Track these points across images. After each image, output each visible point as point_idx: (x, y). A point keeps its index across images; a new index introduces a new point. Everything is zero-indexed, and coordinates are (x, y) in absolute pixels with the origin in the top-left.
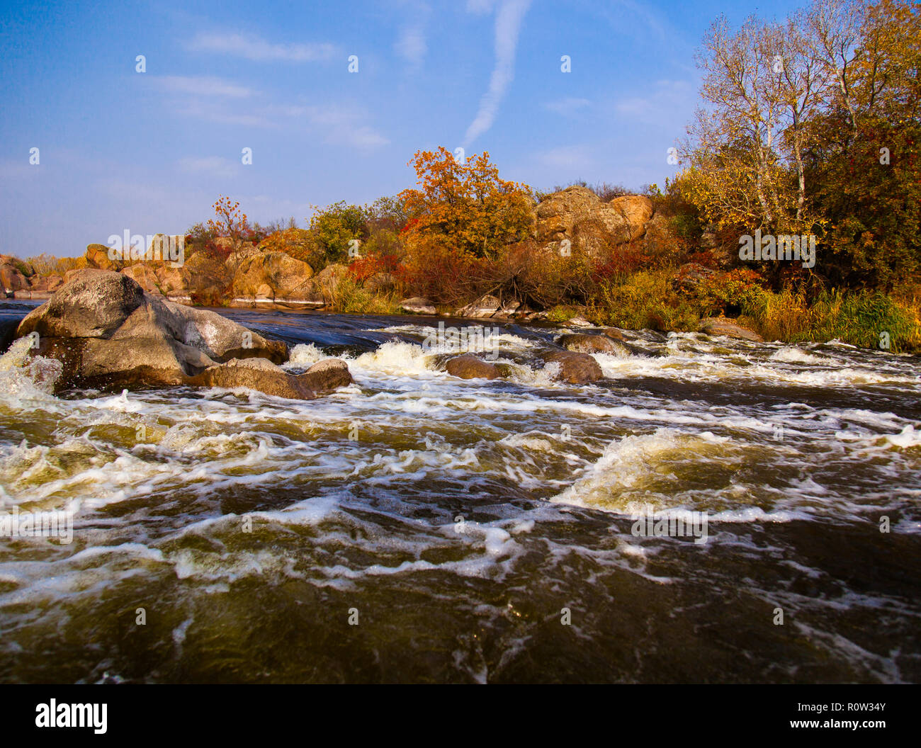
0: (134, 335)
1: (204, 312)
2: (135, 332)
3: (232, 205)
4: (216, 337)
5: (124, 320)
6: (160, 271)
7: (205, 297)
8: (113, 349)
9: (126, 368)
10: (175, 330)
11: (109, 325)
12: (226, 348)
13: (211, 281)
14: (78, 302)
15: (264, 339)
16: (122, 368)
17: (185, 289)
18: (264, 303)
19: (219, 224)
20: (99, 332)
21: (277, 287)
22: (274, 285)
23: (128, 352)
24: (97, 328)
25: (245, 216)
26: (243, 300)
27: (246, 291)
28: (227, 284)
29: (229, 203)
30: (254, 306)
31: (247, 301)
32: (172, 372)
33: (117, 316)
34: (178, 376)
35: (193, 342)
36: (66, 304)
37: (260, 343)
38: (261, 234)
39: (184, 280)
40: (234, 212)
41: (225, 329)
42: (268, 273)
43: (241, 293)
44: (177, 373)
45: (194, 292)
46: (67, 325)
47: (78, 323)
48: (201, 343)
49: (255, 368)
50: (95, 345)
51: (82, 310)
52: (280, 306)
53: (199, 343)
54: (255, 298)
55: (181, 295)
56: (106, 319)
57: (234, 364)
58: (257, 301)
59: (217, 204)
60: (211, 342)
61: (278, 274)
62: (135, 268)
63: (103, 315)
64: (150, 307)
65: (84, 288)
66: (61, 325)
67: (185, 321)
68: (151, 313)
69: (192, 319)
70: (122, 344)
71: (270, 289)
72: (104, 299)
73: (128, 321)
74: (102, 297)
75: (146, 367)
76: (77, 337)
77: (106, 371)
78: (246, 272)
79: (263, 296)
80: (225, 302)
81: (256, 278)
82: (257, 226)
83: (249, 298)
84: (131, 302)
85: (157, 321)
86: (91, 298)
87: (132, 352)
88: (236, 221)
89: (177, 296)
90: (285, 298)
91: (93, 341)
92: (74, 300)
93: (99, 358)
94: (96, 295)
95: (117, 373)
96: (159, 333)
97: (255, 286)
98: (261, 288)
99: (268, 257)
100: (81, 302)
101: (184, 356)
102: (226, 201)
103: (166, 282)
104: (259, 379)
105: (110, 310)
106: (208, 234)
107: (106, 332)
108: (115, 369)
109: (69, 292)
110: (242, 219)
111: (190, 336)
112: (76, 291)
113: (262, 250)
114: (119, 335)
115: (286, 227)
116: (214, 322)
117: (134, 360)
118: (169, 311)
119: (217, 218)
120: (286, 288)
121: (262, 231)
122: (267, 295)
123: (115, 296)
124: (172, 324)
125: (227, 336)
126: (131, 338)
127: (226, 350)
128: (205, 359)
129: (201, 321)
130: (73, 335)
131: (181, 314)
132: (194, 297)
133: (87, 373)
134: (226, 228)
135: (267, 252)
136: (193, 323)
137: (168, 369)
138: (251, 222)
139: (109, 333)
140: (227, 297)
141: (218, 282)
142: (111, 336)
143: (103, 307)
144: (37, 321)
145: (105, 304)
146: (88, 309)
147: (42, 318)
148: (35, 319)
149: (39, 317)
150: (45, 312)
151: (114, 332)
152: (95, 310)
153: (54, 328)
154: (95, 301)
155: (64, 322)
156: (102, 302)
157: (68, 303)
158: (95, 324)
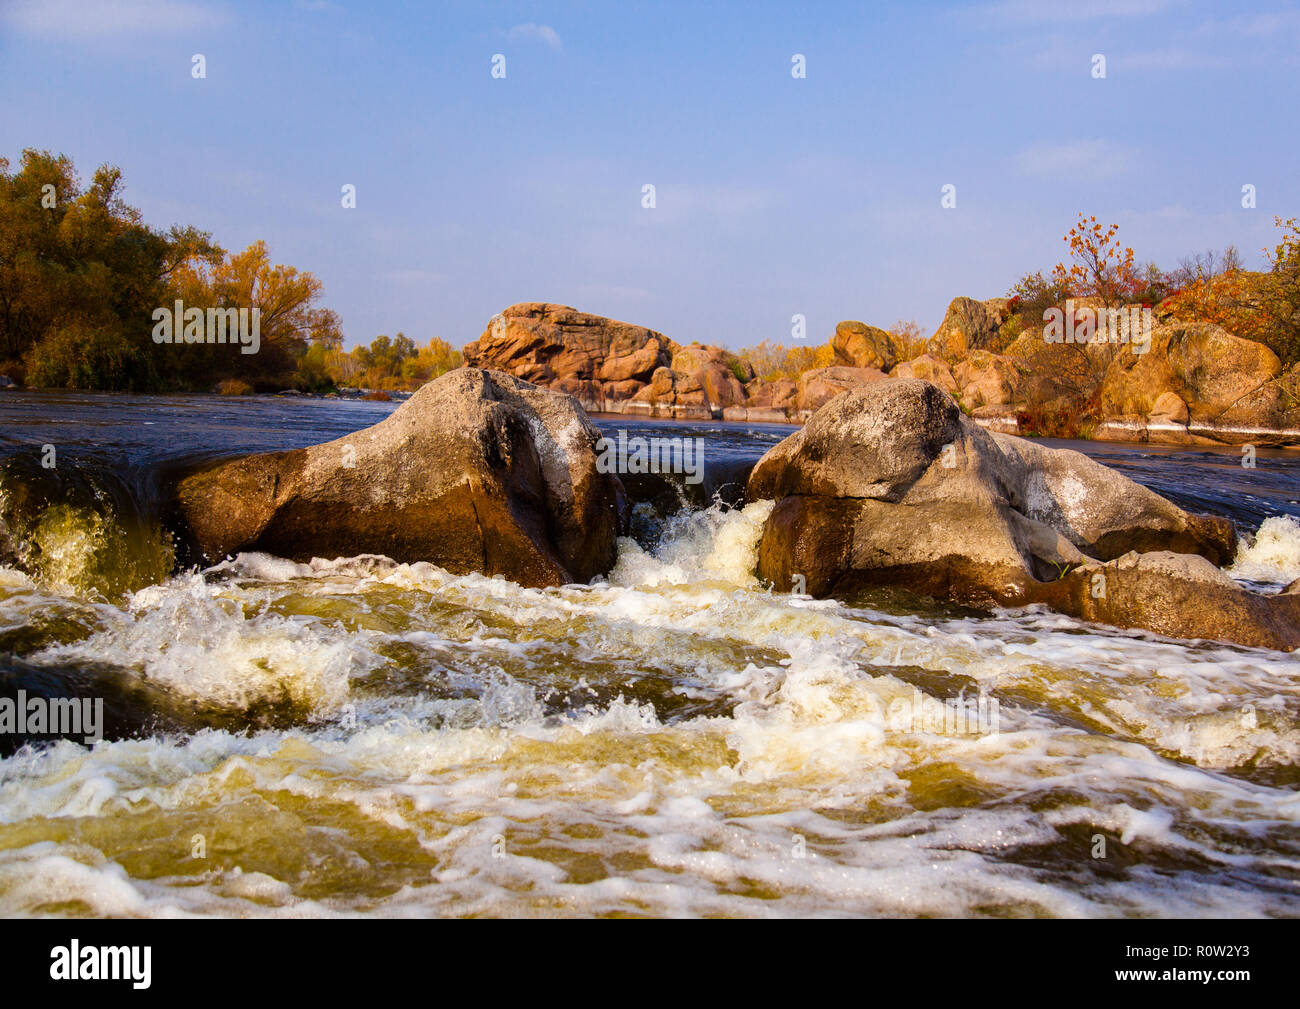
0: (940, 495)
1: (1060, 453)
2: (941, 492)
3: (1104, 232)
4: (1084, 504)
5: (924, 468)
6: (960, 368)
7: (1044, 421)
8: (903, 522)
9: (924, 557)
10: (1010, 488)
11: (900, 476)
12: (1103, 526)
13: (1056, 387)
14: (849, 433)
15: (1182, 513)
16: (918, 557)
17: (1006, 403)
18: (1166, 432)
19: (1076, 271)
20: (882, 490)
21: (1195, 397)
22: (1189, 394)
23: (929, 529)
24: (879, 481)
25: (1130, 252)
26: (1120, 426)
27: (1129, 406)
28: (1089, 393)
29: (1097, 228)
30: (1144, 439)
31: (1129, 427)
32: (1007, 572)
33: (912, 461)
34: (1016, 580)
35: (1039, 512)
36: (831, 437)
37: (1173, 521)
38: (1162, 286)
39: (1005, 386)
40: (1108, 247)
41: (1101, 488)
42: (1176, 369)
43: (1119, 411)
44: (1015, 573)
45: (1022, 408)
46: (831, 474)
47: (849, 472)
48: (1054, 515)
49: (1177, 575)
50: (875, 513)
51: (856, 447)
52: (1200, 439)
53: (1049, 515)
54: (1148, 421)
55: (998, 416)
56: (896, 465)
57: (1130, 563)
58: (1149, 427)
59: (1073, 232)
60: (1072, 515)
61: (1198, 371)
62: (916, 362)
63: (890, 457)
64: (969, 443)
65: (861, 407)
66: (821, 474)
67: (1028, 470)
68: (972, 455)
69: (1039, 467)
70: (919, 513)
71: (1179, 403)
72: (892, 428)
73: (931, 470)
74: (889, 424)
75: (959, 558)
76: (846, 497)
77: (890, 561)
78: (1129, 368)
79: (1164, 418)
80: (1085, 430)
81: (1150, 380)
82: (1152, 271)
83: (1135, 421)
84: (938, 433)
85: (981, 471)
86: (871, 427)
87: (936, 528)
88: (1112, 262)
89: (990, 417)
90: (1211, 421)
91: (870, 505)
92: (843, 430)
93: (881, 536)
94: (879, 421)
95: (909, 567)
96: (984, 494)
97: (1148, 398)
98: (1159, 400)
99: (1179, 334)
100: (855, 434)
101: (1026, 540)
102: (1090, 225)
103: (971, 389)
104: (1185, 599)
105: (902, 448)
106: (1052, 291)
107: (894, 489)
108: (905, 560)
109: (837, 416)
110: (1123, 258)
111: (1035, 501)
112: (847, 414)
113: (1162, 321)
114: (914, 496)
115: (1217, 268)
116: (1081, 474)
117: (936, 543)
118: (999, 451)
119: (1070, 260)
120: (1214, 400)
121: (1163, 280)
122: (1173, 415)
123: (910, 423)
124: (1005, 476)
125: (1105, 502)
126: (936, 501)
127: (1103, 532)
128: (1067, 551)
129: (1056, 470)
130: (840, 493)
131: (1018, 457)
132: (1023, 420)
133: (859, 563)
134: (1091, 279)
135: (1175, 325)
136: (1041, 474)
137: (999, 564)
138: (1141, 265)
139: (898, 492)
140: (1088, 419)
141: (1070, 389)
142: (902, 497)
143: (890, 443)
144: (781, 466)
145: (893, 437)
146: (866, 447)
147: (790, 460)
148: (777, 461)
149: (784, 458)
150: (796, 450)
151: (908, 489)
152: (877, 449)
153: (810, 479)
154: (879, 432)
155: (827, 470)
156: (889, 434)
157: (834, 436)
158: (877, 475)
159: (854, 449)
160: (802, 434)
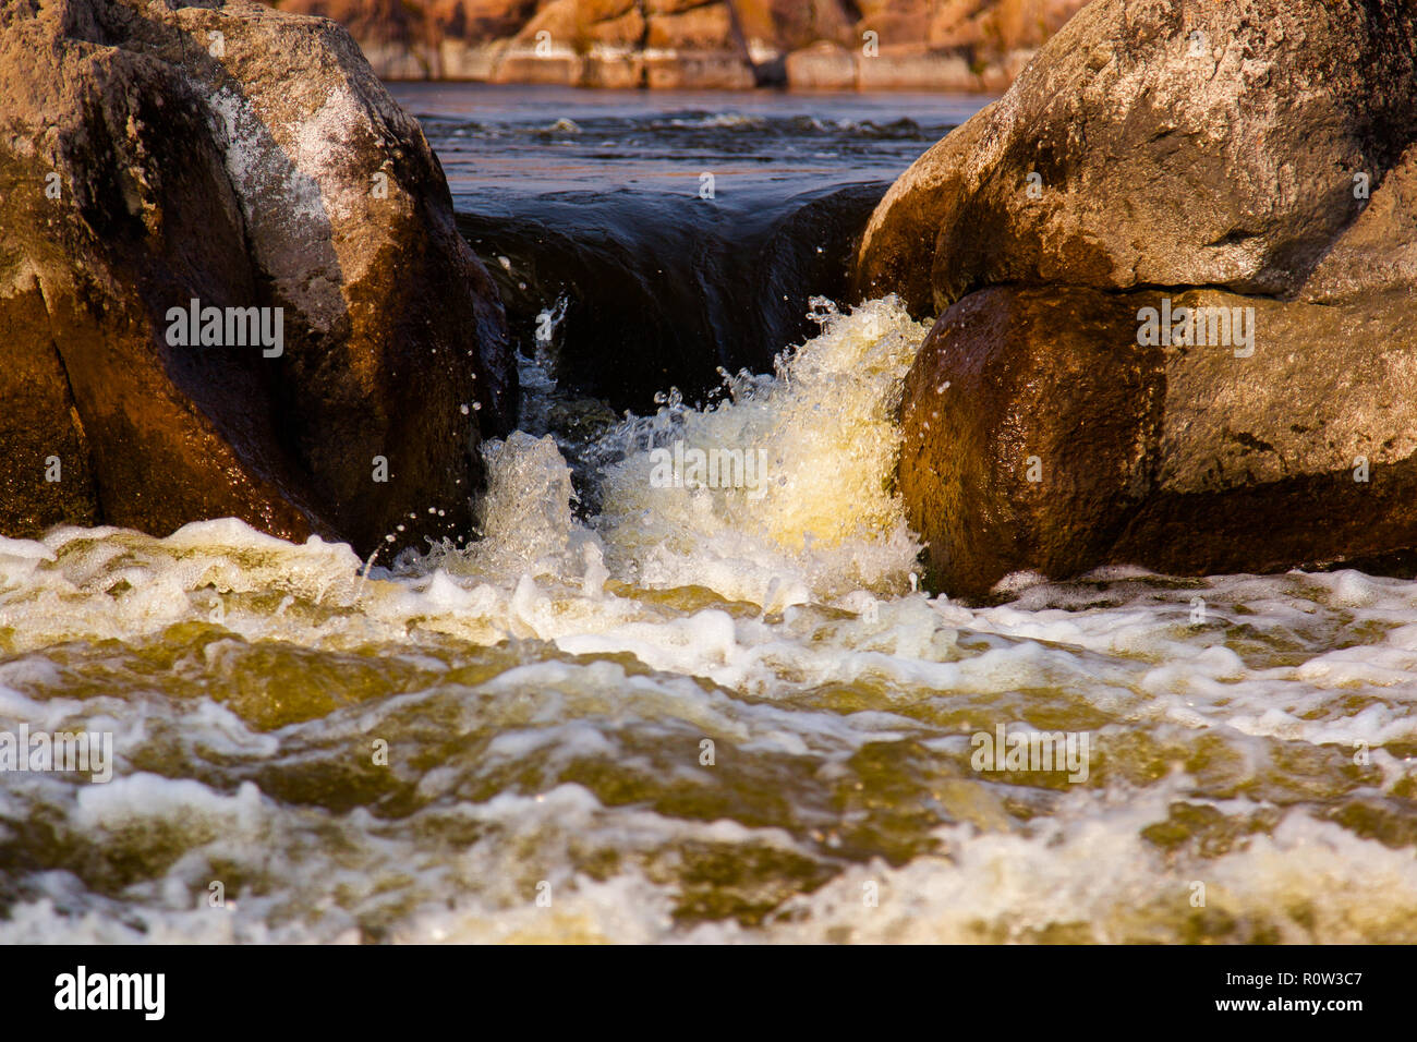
8: (1307, 352)
9: (1371, 453)
11: (1295, 219)
14: (1145, 98)
16: (1356, 454)
20: (1243, 261)
23: (1382, 368)
24: (1235, 237)
33: (1327, 175)
36: (1090, 114)
46: (1093, 221)
47: (1144, 213)
51: (1163, 140)
56: (1280, 186)
63: (1265, 165)
65: (1176, 23)
66: (1064, 221)
70: (1352, 325)
72: (1268, 80)
77: (1272, 466)
86: (1205, 79)
87: (1401, 363)
91: (1210, 305)
92: (1126, 90)
93: (1244, 396)
94: (1229, 61)
95: (1327, 481)
100: (1161, 100)
105: (1296, 137)
107: (1277, 258)
108: (1316, 461)
109: (1105, 51)
112: (1136, 42)
114: (1336, 276)
126: (1400, 289)
130: (1123, 276)
133: (1184, 476)
139: (1289, 264)
142: (1301, 280)
143: (1264, 124)
144: (950, 205)
145: (1272, 105)
146: (1192, 137)
147: (974, 185)
148: (938, 193)
149: (957, 181)
150: (990, 155)
151: (1317, 256)
152: (1224, 143)
153: (1033, 237)
154: (1228, 94)
155: (1082, 209)
156: (1257, 97)
157: (1099, 109)
158: (1226, 220)
159: (1159, 146)
160: (1009, 109)
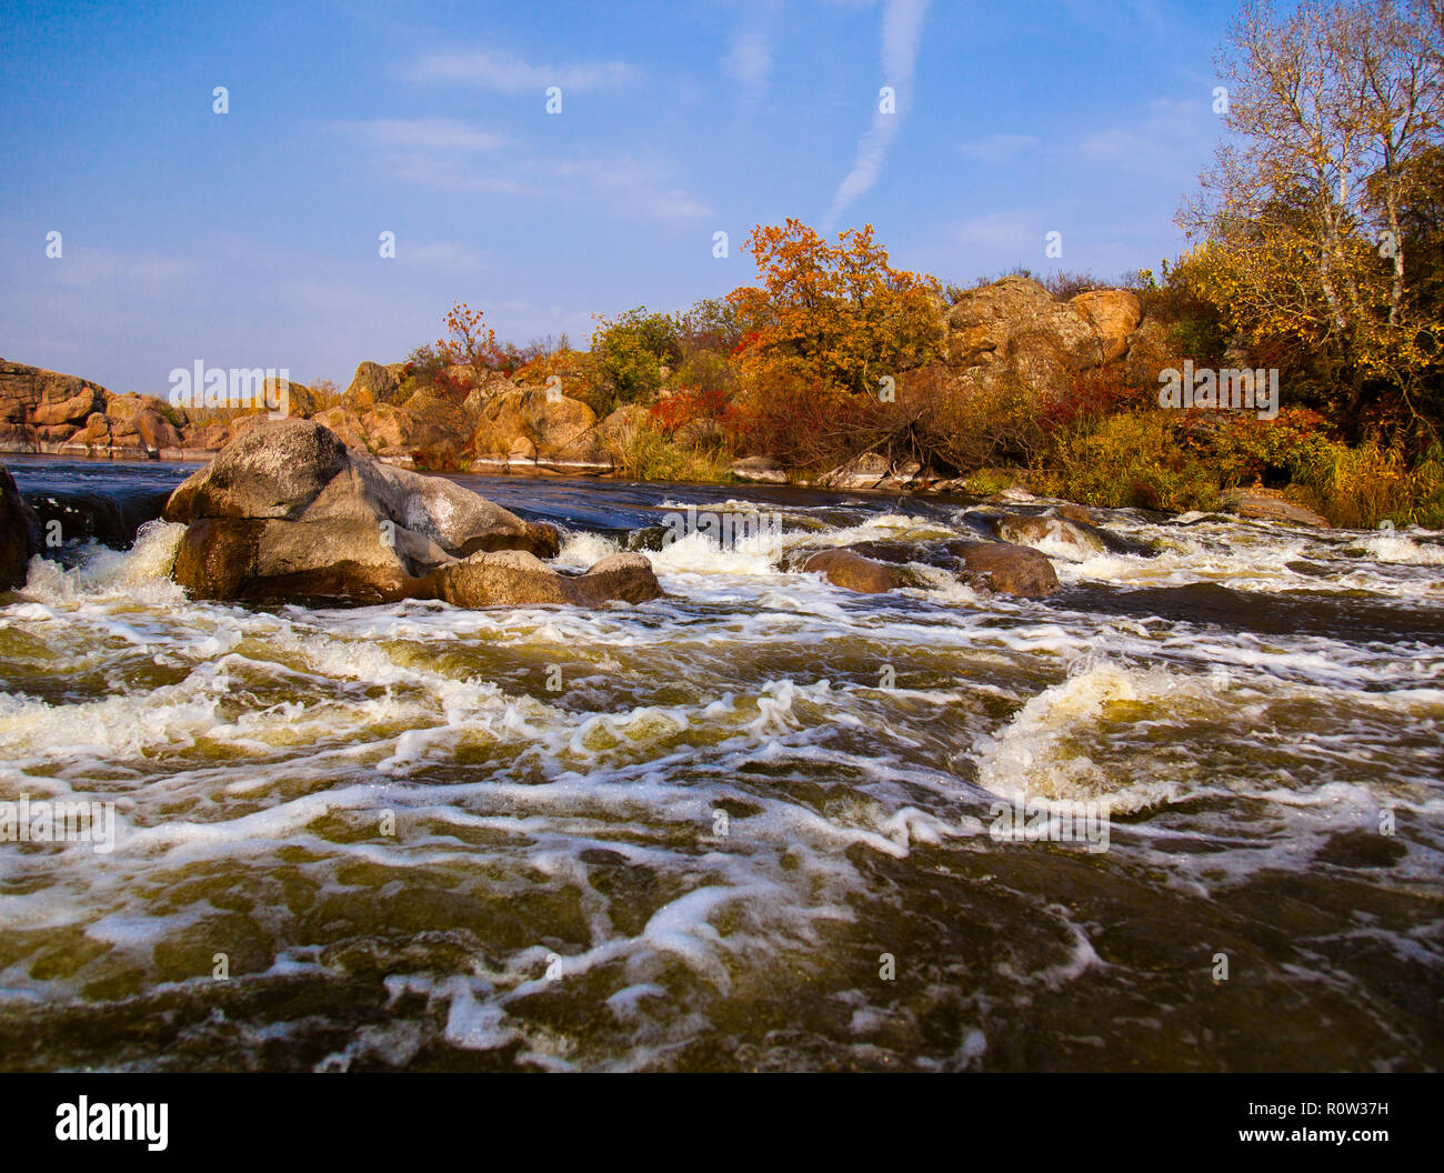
0: (333, 514)
1: (433, 480)
2: (334, 511)
3: (473, 316)
4: (452, 518)
5: (318, 492)
6: (367, 417)
7: (433, 457)
8: (302, 536)
9: (321, 564)
10: (391, 507)
11: (298, 500)
12: (466, 534)
13: (442, 432)
14: (252, 465)
15: (522, 522)
16: (317, 564)
17: (404, 444)
18: (521, 466)
19: (453, 345)
20: (283, 511)
21: (541, 440)
22: (536, 437)
23: (325, 541)
24: (280, 504)
25: (492, 332)
26: (489, 462)
27: (495, 447)
28: (466, 437)
29: (468, 313)
30: (507, 471)
31: (496, 462)
32: (388, 571)
33: (307, 487)
34: (396, 577)
35: (417, 525)
36: (235, 468)
37: (516, 528)
38: (517, 359)
39: (403, 432)
40: (476, 327)
41: (464, 505)
42: (527, 420)
43: (487, 451)
44: (395, 572)
45: (416, 449)
46: (236, 499)
47: (253, 497)
48: (430, 527)
49: (511, 566)
50: (277, 530)
51: (258, 477)
52: (545, 471)
53: (426, 528)
54: (508, 458)
55: (398, 454)
56: (294, 490)
57: (479, 560)
58: (511, 463)
59: (450, 315)
60: (444, 526)
61: (542, 421)
62: (331, 412)
63: (289, 484)
64: (355, 472)
65: (262, 444)
66: (228, 499)
67: (407, 493)
68: (358, 481)
69: (416, 491)
70: (315, 529)
71: (530, 445)
72: (290, 460)
73: (324, 494)
74: (287, 457)
75: (350, 563)
76: (251, 518)
77: (292, 568)
78: (494, 419)
79: (520, 455)
80: (464, 465)
81: (509, 428)
82: (511, 348)
83: (500, 458)
84: (329, 464)
85: (366, 494)
86: (271, 459)
87: (330, 540)
88: (479, 339)
89: (392, 455)
90: (552, 457)
91: (274, 523)
92: (247, 462)
93: (283, 549)
94: (278, 455)
95: (308, 572)
96: (367, 511)
97: (508, 440)
98: (516, 443)
99: (528, 395)
100: (257, 465)
101: (405, 547)
102: (463, 311)
103: (376, 434)
104: (517, 583)
105: (298, 476)
106: (438, 360)
107: (292, 510)
108: (305, 567)
109: (240, 450)
110: (488, 337)
111: (414, 517)
112: (250, 449)
113: (518, 385)
114: (312, 514)
115: (554, 348)
116: (449, 496)
117: (329, 553)
118: (383, 478)
119: (450, 337)
120: (554, 442)
121: (518, 355)
122: (526, 454)
123: (305, 456)
124: (387, 497)
125: (467, 516)
126: (329, 519)
127: (467, 538)
128: (436, 553)
129: (430, 493)
130: (246, 515)
131: (400, 483)
132: (417, 457)
133: (265, 572)
134: (464, 352)
135: (526, 388)
136: (418, 496)
137: (382, 566)
138: (503, 340)
139: (297, 511)
140: (466, 457)
141: (453, 434)
142: (300, 516)
143: (288, 473)
144: (193, 494)
145: (291, 467)
146: (267, 476)
147: (201, 488)
148: (190, 490)
149: (196, 487)
150: (206, 480)
151: (305, 509)
152: (277, 478)
153: (218, 503)
154: (278, 464)
155: (233, 496)
156: (286, 465)
157: (238, 467)
158: (277, 499)
160: (212, 467)
